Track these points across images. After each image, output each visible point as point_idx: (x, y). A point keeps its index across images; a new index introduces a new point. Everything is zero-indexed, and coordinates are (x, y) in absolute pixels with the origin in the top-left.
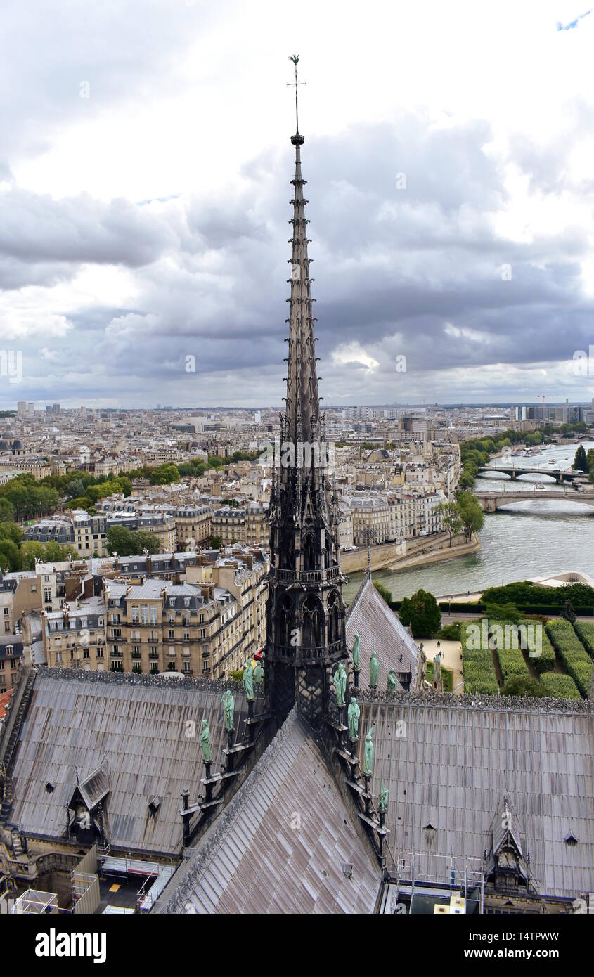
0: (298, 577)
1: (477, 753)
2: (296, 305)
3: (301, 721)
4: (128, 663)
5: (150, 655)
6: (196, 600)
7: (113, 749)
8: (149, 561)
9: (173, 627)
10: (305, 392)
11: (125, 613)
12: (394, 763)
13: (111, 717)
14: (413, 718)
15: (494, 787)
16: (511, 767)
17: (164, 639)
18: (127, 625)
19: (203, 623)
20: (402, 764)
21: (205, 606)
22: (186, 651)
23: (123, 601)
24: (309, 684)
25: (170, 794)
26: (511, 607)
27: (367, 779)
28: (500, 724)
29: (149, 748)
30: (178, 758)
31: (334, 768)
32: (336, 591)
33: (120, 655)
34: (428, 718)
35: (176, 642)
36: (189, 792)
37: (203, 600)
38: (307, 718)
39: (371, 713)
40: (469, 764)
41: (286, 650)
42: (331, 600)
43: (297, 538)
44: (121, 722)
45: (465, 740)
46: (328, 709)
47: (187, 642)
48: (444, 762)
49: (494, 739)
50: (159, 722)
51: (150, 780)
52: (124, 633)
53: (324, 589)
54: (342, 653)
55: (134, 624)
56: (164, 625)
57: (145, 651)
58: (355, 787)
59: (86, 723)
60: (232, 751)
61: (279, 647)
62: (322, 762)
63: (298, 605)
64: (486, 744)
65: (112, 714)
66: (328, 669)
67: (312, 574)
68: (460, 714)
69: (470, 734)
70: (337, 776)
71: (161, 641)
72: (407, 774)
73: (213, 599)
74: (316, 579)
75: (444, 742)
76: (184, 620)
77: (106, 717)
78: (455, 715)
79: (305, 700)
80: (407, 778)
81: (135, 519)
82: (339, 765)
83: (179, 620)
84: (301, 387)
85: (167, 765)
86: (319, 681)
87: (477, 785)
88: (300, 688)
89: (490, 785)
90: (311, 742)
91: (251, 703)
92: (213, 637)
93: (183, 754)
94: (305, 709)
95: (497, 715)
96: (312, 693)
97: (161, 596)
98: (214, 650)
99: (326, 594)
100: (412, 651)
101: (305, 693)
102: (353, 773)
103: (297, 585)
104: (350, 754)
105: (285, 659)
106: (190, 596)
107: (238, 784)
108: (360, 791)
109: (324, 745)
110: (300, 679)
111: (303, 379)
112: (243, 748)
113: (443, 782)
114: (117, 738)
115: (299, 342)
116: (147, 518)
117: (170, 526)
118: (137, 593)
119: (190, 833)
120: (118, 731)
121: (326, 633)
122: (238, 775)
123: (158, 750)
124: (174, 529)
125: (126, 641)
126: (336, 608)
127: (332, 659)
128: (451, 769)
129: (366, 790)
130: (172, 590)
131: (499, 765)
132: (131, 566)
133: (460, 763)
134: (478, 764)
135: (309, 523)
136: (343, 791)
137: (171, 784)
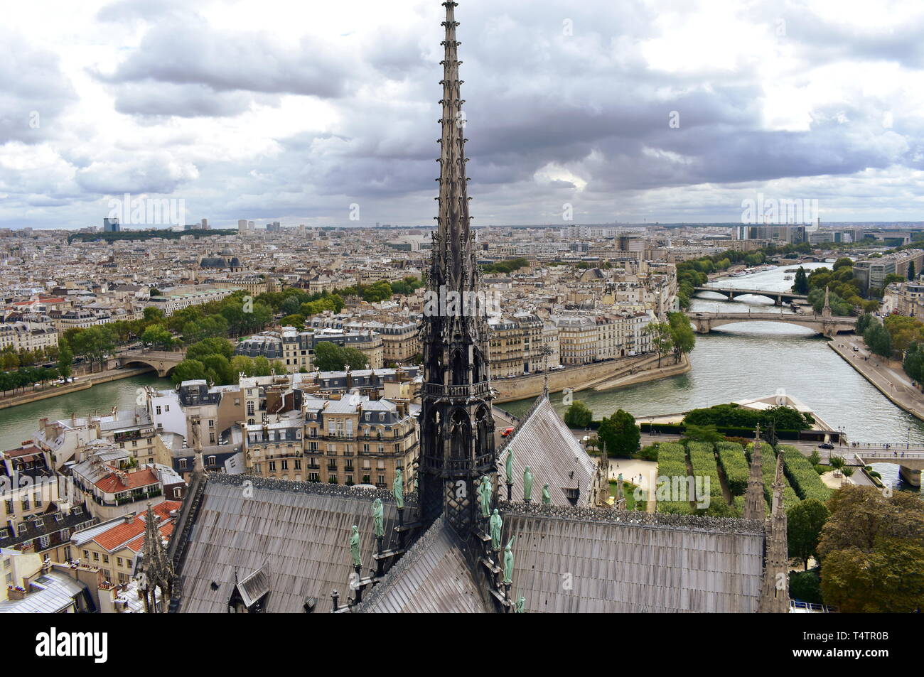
0: (446, 392)
1: (619, 567)
2: (446, 126)
3: (448, 531)
4: (325, 475)
5: (345, 468)
6: (391, 415)
7: (275, 551)
8: (349, 376)
9: (368, 441)
10: (455, 211)
11: (322, 427)
12: (537, 574)
13: (274, 521)
14: (559, 531)
15: (634, 601)
16: (651, 583)
17: (359, 452)
18: (324, 438)
19: (397, 437)
20: (545, 575)
21: (399, 422)
22: (381, 465)
23: (320, 415)
25: (324, 595)
26: (711, 429)
27: (507, 587)
28: (643, 540)
29: (308, 551)
30: (334, 562)
31: (479, 577)
32: (485, 405)
33: (317, 467)
34: (573, 532)
35: (370, 456)
36: (338, 594)
37: (398, 415)
38: (455, 527)
39: (518, 526)
40: (611, 578)
41: (435, 461)
42: (480, 414)
43: (445, 353)
44: (283, 526)
45: (608, 555)
46: (475, 520)
47: (381, 456)
48: (586, 574)
49: (636, 555)
50: (318, 528)
51: (306, 582)
52: (321, 446)
53: (471, 403)
54: (491, 466)
55: (330, 437)
56: (359, 439)
57: (341, 465)
58: (496, 594)
59: (250, 526)
60: (382, 557)
61: (429, 459)
62: (467, 570)
63: (445, 418)
64: (628, 559)
65: (275, 519)
66: (475, 481)
67: (460, 389)
68: (604, 528)
69: (613, 548)
70: (481, 584)
71: (356, 454)
72: (549, 585)
73: (408, 415)
74: (464, 393)
75: (588, 556)
76: (379, 435)
77: (269, 522)
78: (600, 530)
79: (453, 510)
80: (549, 589)
81: (342, 335)
82: (484, 574)
83: (374, 434)
84: (451, 207)
85: (323, 568)
87: (617, 598)
88: (448, 499)
89: (630, 599)
90: (456, 551)
91: (401, 511)
92: (407, 451)
93: (339, 558)
94: (453, 519)
95: (641, 531)
96: (460, 503)
97: (357, 411)
98: (409, 464)
99: (474, 409)
100: (587, 469)
101: (453, 503)
102: (496, 582)
103: (445, 399)
104: (493, 563)
105: (434, 470)
106: (385, 411)
108: (500, 599)
109: (470, 554)
110: (448, 490)
111: (453, 198)
112: (392, 554)
113: (584, 594)
114: (278, 542)
115: (449, 162)
116: (354, 335)
117: (376, 342)
118: (334, 407)
120: (280, 535)
121: (474, 445)
123: (316, 554)
124: (380, 346)
125: (323, 453)
126: (485, 422)
127: (479, 472)
128: (593, 581)
129: (506, 599)
130: (369, 405)
131: (639, 579)
132: (331, 381)
133: (601, 576)
134: (619, 578)
135: (457, 339)
136: (486, 599)
137: (326, 586)
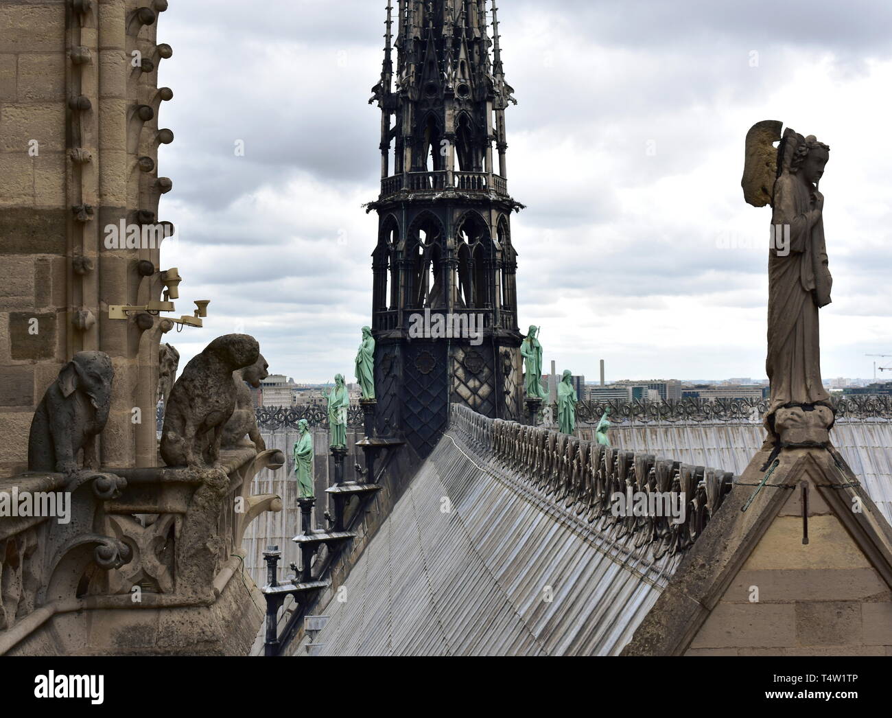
0: (450, 181)
24: (470, 374)
32: (504, 218)
53: (494, 204)
60: (342, 490)
63: (450, 229)
68: (719, 430)
74: (480, 186)
78: (712, 434)
86: (486, 370)
88: (457, 382)
96: (474, 391)
99: (495, 215)
101: (464, 391)
107: (354, 555)
110: (455, 365)
112: (359, 488)
119: (278, 635)
122: (351, 538)
135: (463, 95)
